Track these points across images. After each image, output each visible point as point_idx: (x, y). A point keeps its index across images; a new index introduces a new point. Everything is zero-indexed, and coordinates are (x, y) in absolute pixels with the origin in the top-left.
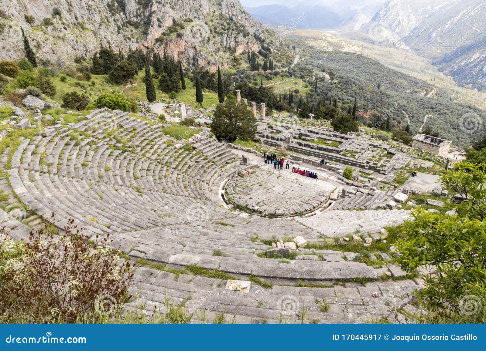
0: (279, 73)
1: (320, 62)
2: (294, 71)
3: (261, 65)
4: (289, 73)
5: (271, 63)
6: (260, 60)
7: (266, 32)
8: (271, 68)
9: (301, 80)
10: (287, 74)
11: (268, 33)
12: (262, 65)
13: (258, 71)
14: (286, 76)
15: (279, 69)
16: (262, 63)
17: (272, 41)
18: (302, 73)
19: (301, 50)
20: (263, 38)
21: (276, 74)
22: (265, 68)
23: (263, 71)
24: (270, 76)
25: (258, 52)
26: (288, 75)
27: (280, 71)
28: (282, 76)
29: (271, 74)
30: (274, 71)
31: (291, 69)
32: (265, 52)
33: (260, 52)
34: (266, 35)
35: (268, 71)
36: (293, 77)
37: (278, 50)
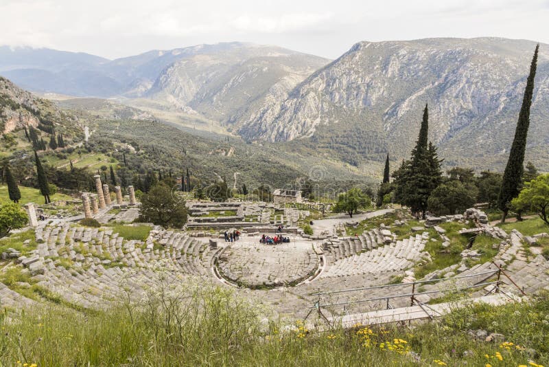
0: (74, 150)
1: (114, 132)
2: (92, 146)
3: (46, 143)
4: (86, 148)
5: (60, 139)
6: (43, 136)
7: (38, 103)
8: (62, 144)
9: (103, 155)
10: (84, 149)
11: (42, 103)
12: (49, 142)
13: (45, 149)
14: (84, 152)
15: (72, 144)
16: (48, 140)
17: (50, 113)
18: (102, 147)
19: (85, 120)
20: (36, 110)
21: (70, 151)
22: (53, 145)
23: (51, 150)
24: (62, 154)
25: (38, 127)
26: (86, 150)
27: (75, 147)
28: (79, 153)
29: (63, 152)
30: (66, 148)
31: (87, 144)
32: (47, 126)
33: (39, 127)
34: (40, 106)
35: (58, 149)
36: (92, 152)
37: (61, 123)
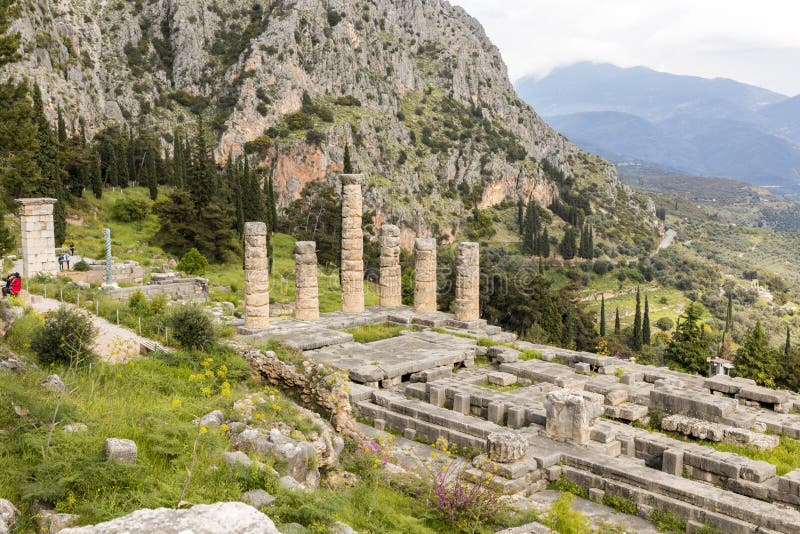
0: (611, 268)
1: (741, 255)
2: (659, 267)
3: (554, 241)
4: (642, 270)
5: (587, 239)
6: (555, 228)
7: (578, 161)
8: (587, 251)
9: (680, 294)
10: (635, 271)
11: (586, 162)
12: (560, 242)
13: (546, 256)
14: (633, 278)
15: (613, 256)
16: (559, 235)
17: (595, 185)
18: (685, 276)
19: (681, 221)
20: (567, 175)
21: (600, 270)
22: (567, 250)
23: (560, 258)
24: (581, 272)
25: (550, 207)
26: (641, 275)
27: (614, 262)
28: (621, 278)
29: (584, 267)
30: (594, 260)
31: (648, 261)
32: (572, 206)
33: (554, 207)
34: (579, 168)
35: (577, 260)
36: (654, 282)
37: (611, 210)
